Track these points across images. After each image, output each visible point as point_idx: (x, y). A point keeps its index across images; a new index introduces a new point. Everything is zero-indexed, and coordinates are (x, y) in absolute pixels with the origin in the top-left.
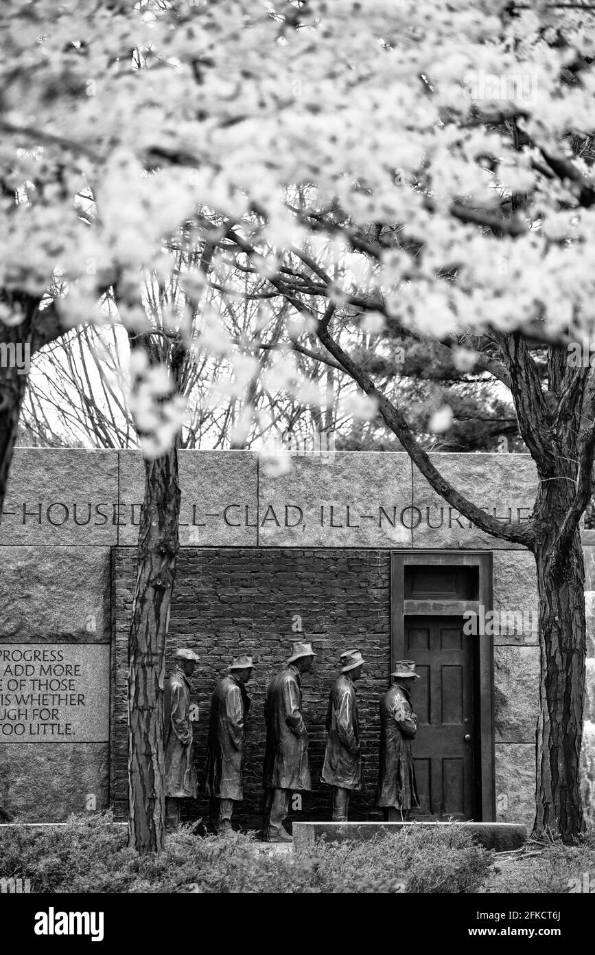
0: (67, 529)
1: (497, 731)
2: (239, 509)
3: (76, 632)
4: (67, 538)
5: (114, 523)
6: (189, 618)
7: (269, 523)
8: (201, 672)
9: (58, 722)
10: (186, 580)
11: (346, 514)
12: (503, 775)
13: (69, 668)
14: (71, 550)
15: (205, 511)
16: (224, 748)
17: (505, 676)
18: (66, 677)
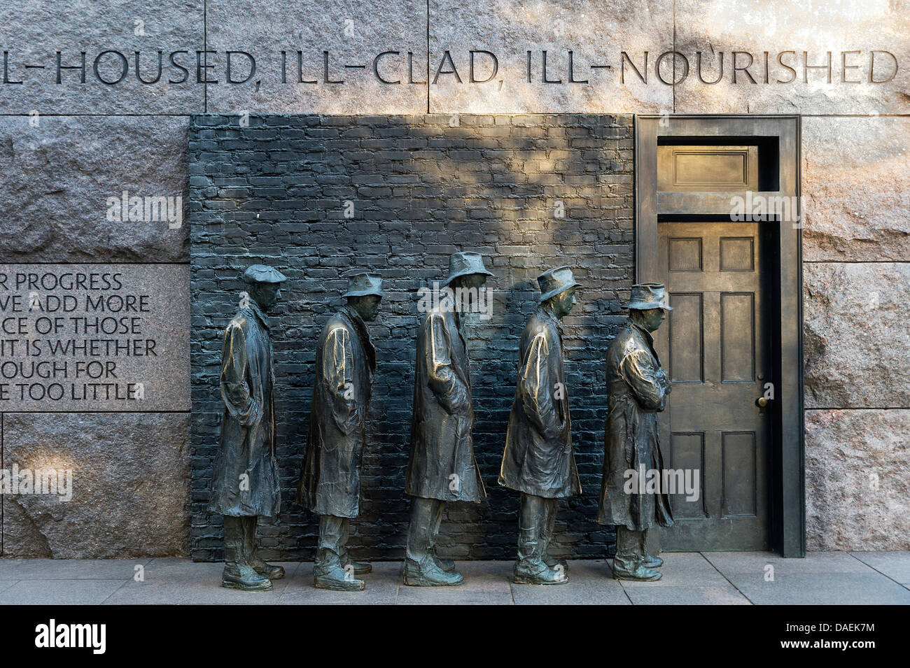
0: (127, 90)
1: (809, 391)
2: (397, 57)
3: (137, 245)
4: (126, 104)
5: (199, 81)
6: (309, 222)
7: (443, 78)
8: (328, 305)
9: (115, 381)
10: (302, 162)
11: (567, 62)
12: (818, 457)
13: (131, 300)
14: (131, 122)
15: (343, 61)
16: (324, 431)
17: (821, 308)
18: (126, 314)
